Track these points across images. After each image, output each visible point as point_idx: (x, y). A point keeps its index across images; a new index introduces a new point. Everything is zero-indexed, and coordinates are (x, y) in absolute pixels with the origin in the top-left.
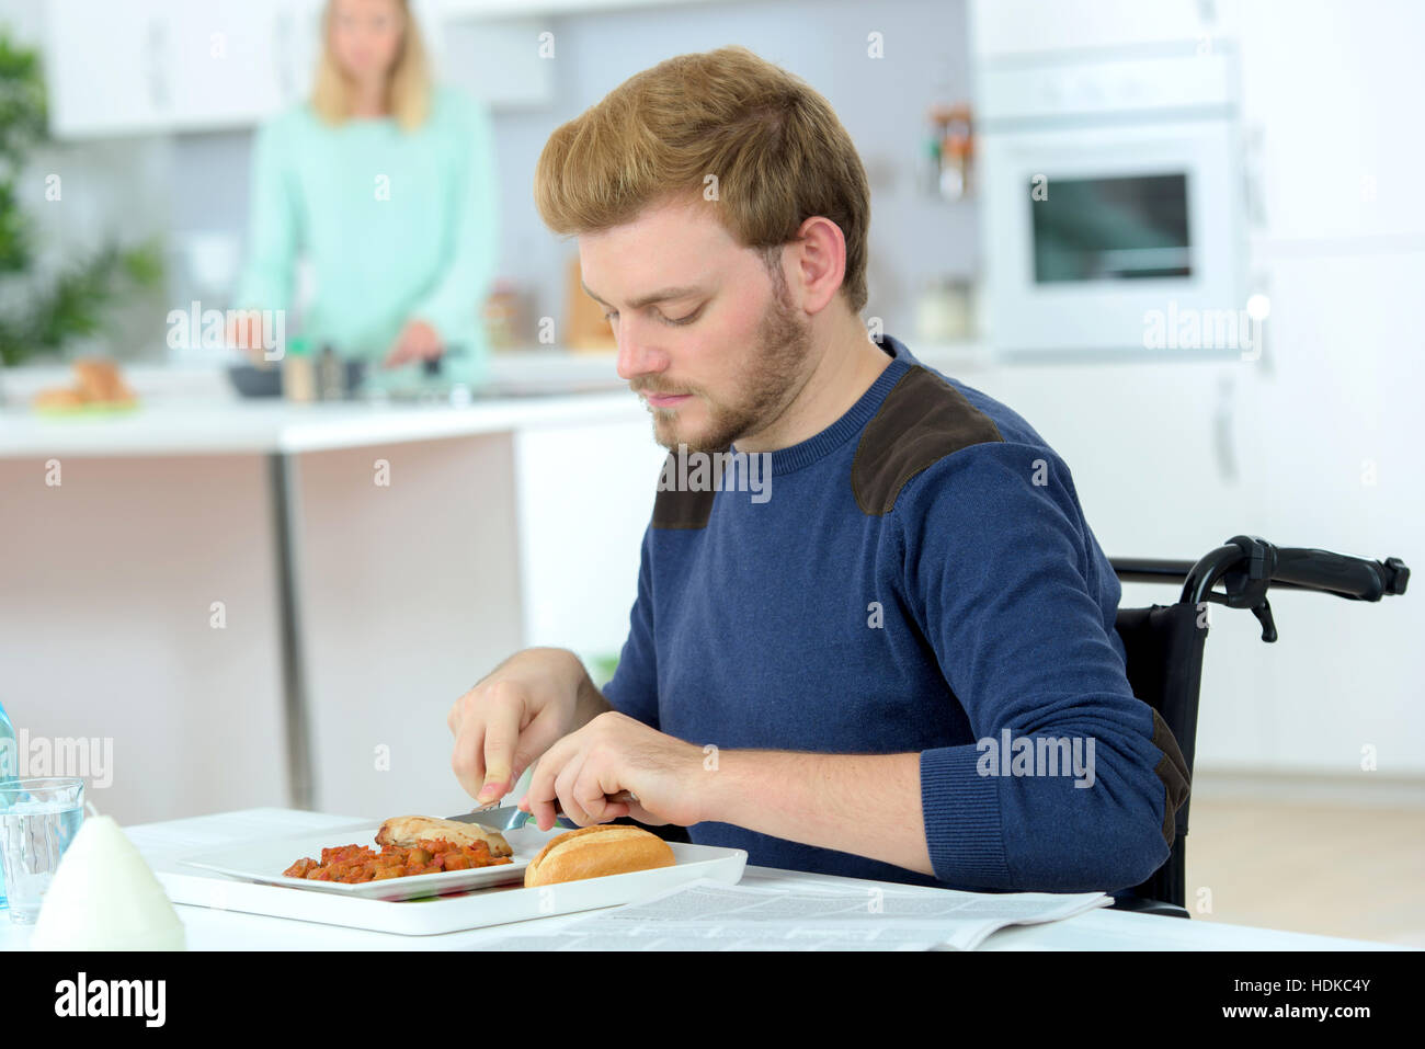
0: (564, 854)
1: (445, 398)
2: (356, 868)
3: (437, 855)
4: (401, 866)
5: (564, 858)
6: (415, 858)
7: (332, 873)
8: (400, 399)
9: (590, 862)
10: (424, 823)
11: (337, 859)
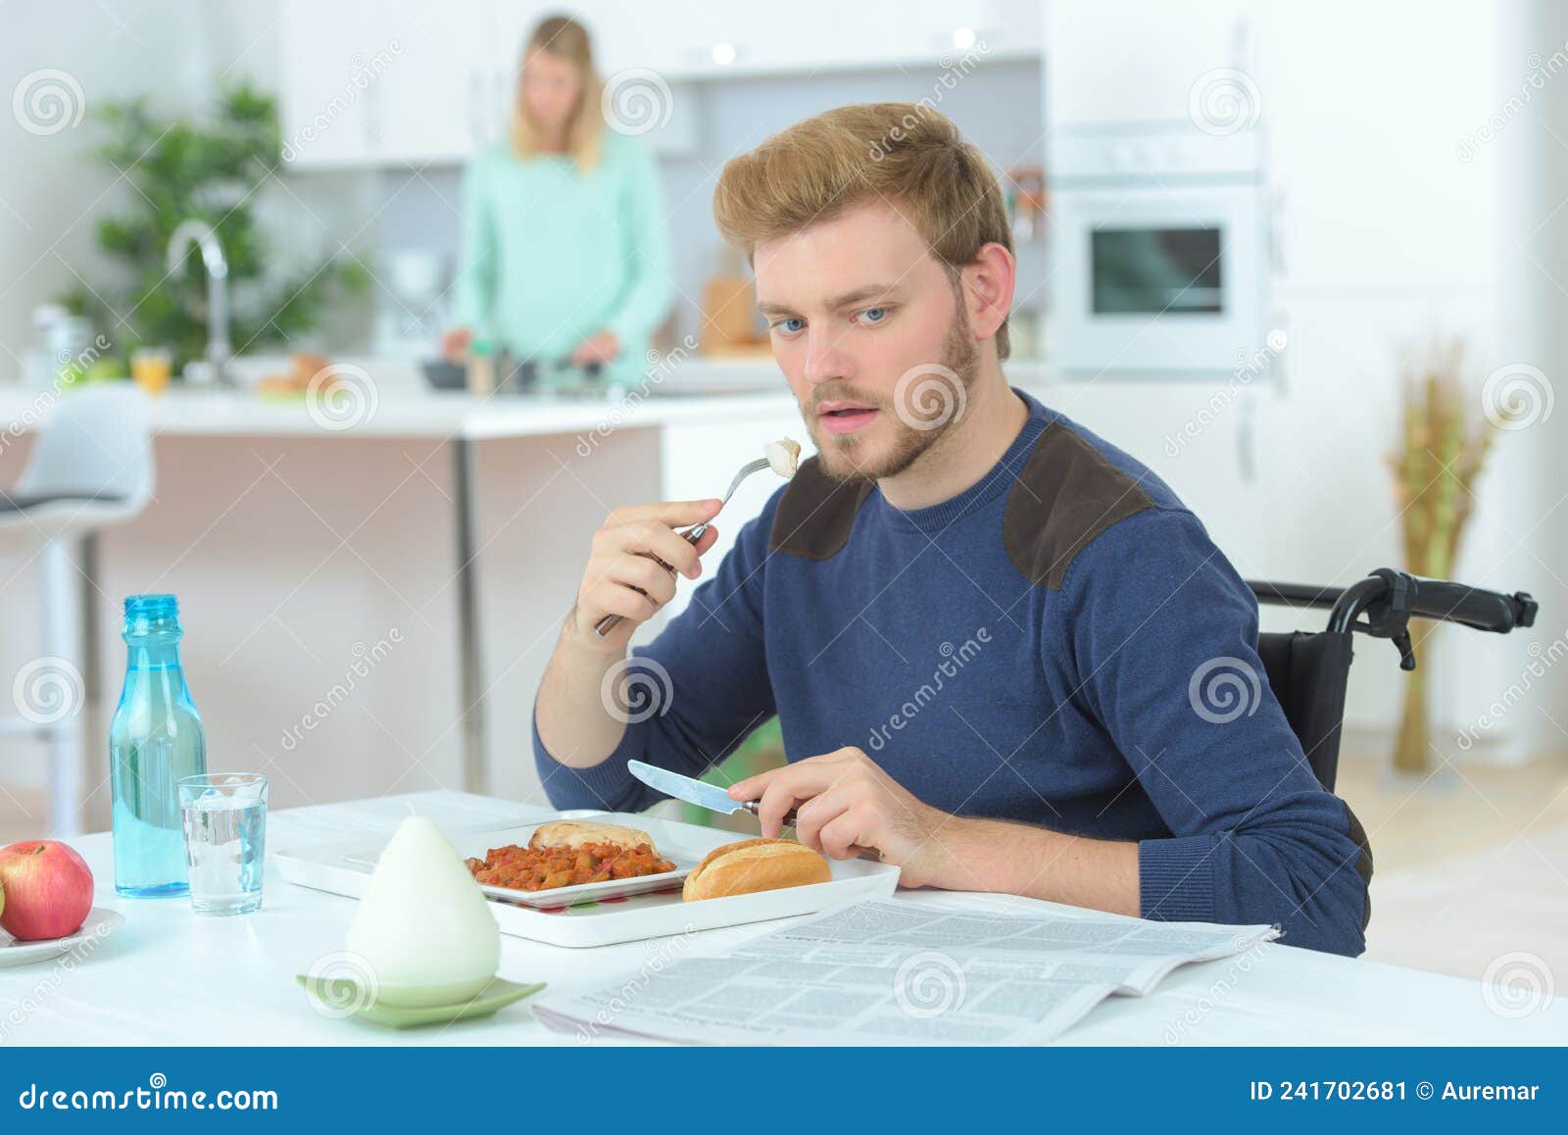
0: (722, 868)
1: (603, 396)
2: (526, 872)
3: (604, 860)
4: (570, 871)
5: (723, 873)
6: (583, 862)
7: (501, 875)
8: (566, 394)
9: (746, 876)
10: (571, 828)
11: (505, 863)
